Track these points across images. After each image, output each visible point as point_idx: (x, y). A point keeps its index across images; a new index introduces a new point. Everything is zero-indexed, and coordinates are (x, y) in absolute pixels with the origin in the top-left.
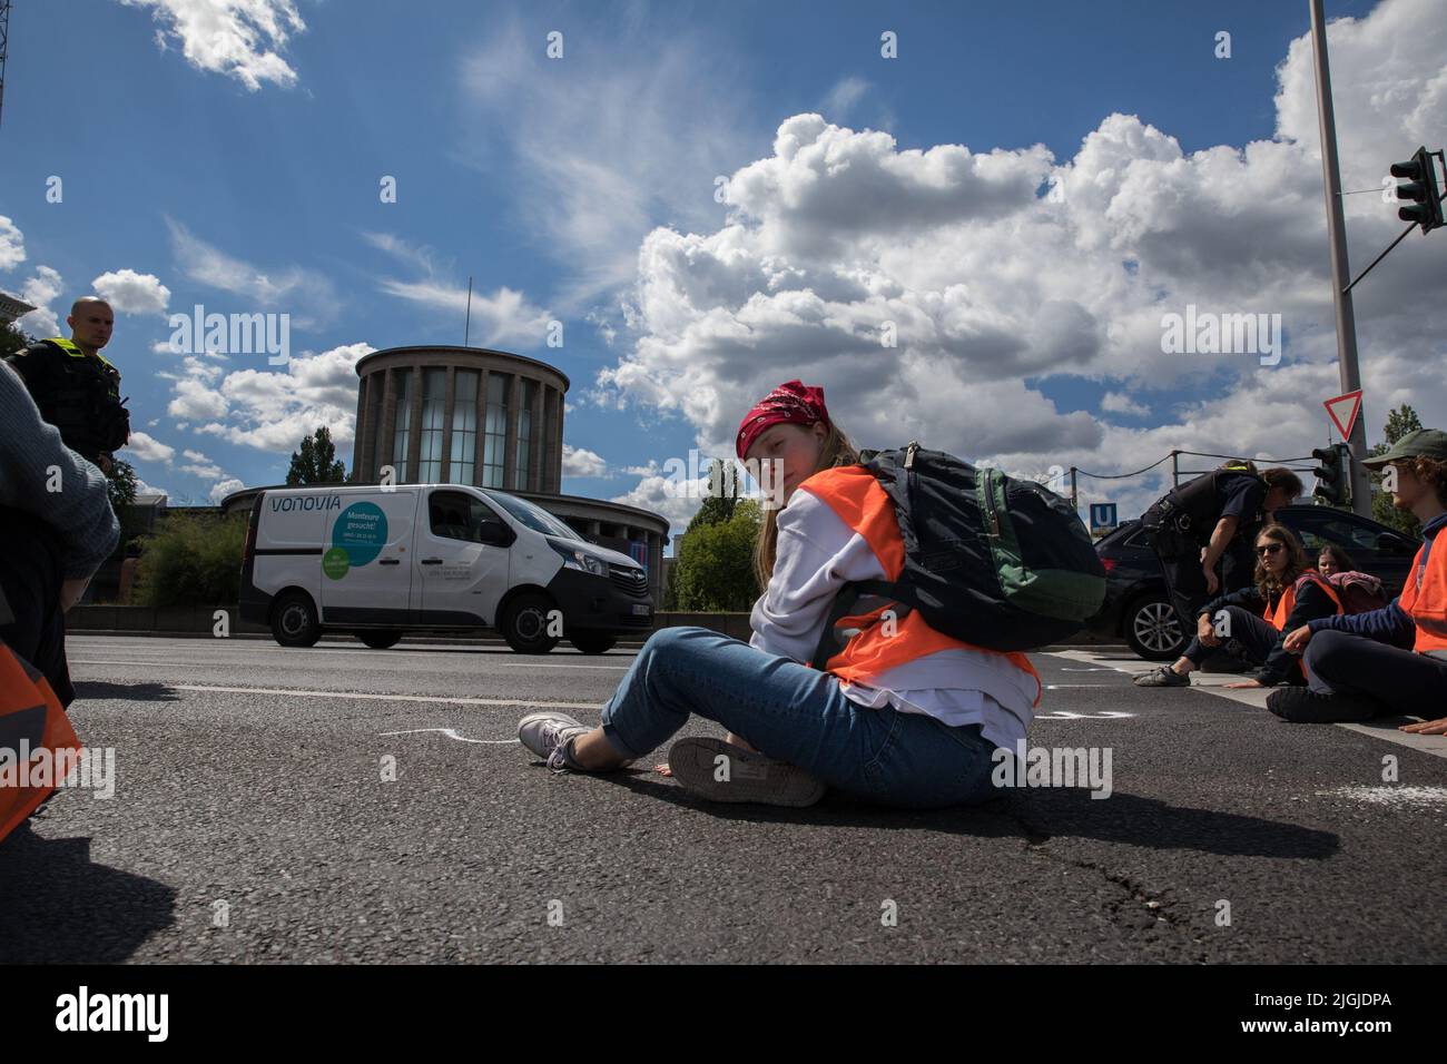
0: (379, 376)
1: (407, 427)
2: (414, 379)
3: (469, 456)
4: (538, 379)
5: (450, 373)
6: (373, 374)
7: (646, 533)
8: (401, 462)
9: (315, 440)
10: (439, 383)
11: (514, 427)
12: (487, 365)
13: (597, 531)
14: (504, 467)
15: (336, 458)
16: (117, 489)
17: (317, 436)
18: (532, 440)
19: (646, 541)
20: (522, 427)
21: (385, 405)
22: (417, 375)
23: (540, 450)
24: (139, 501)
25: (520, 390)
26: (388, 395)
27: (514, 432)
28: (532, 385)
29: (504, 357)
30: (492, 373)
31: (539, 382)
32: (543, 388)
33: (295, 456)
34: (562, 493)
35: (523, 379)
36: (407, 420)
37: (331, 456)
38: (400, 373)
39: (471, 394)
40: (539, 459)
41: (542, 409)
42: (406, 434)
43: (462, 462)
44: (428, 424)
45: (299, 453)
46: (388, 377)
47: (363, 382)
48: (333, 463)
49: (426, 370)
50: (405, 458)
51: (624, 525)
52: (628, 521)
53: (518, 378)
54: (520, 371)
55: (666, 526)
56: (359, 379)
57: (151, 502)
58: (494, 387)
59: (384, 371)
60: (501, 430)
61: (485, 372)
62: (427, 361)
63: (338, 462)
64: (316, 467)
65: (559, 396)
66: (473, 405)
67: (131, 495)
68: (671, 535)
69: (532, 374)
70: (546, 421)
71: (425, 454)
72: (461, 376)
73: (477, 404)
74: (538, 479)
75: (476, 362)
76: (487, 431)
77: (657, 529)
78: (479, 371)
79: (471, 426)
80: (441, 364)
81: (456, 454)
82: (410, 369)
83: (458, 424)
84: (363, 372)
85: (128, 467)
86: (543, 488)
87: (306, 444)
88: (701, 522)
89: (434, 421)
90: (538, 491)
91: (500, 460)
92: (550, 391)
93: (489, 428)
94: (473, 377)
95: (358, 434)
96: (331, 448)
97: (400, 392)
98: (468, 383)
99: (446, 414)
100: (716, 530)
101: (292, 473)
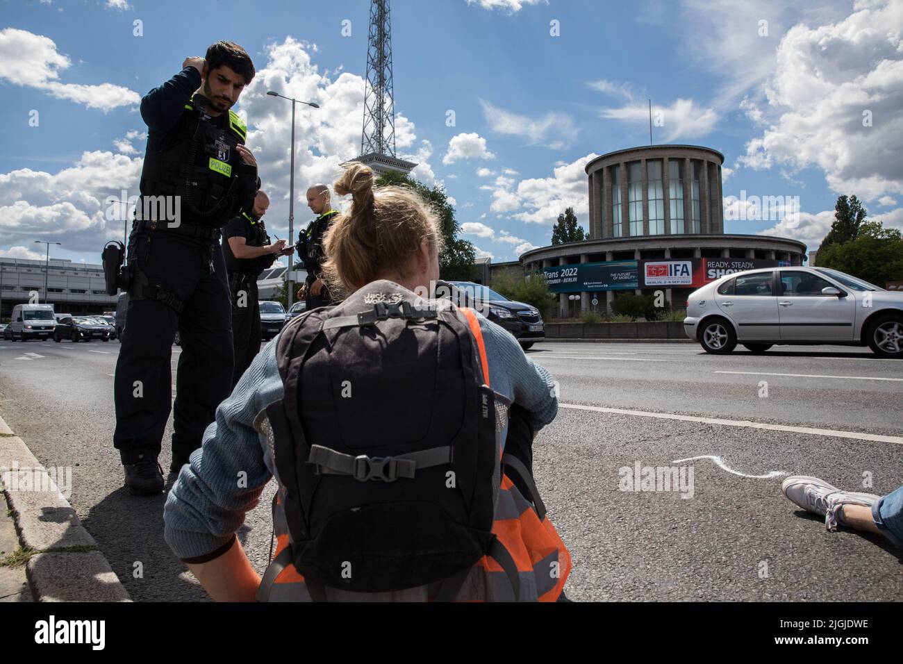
0: (599, 172)
1: (620, 202)
2: (621, 171)
3: (661, 215)
4: (702, 159)
5: (643, 164)
6: (596, 172)
7: (789, 254)
8: (618, 224)
9: (565, 216)
10: (637, 171)
11: (688, 193)
12: (666, 155)
13: (752, 256)
14: (684, 219)
15: (578, 225)
16: (466, 257)
17: (566, 213)
18: (701, 200)
19: (789, 259)
20: (694, 192)
21: (605, 190)
22: (622, 168)
23: (707, 206)
24: (477, 262)
25: (690, 168)
26: (606, 183)
27: (689, 196)
28: (698, 163)
29: (677, 148)
30: (670, 159)
31: (703, 161)
32: (706, 164)
33: (555, 227)
34: (725, 233)
35: (692, 160)
36: (619, 197)
37: (575, 224)
38: (612, 169)
39: (658, 174)
40: (708, 211)
41: (706, 178)
42: (620, 207)
43: (656, 220)
44: (632, 198)
45: (557, 224)
46: (605, 172)
47: (590, 177)
48: (577, 228)
49: (628, 164)
50: (620, 221)
51: (773, 250)
52: (774, 247)
53: (688, 160)
54: (688, 155)
55: (803, 248)
56: (588, 176)
57: (483, 262)
58: (673, 168)
59: (602, 169)
60: (680, 195)
61: (666, 160)
62: (628, 158)
63: (580, 227)
64: (568, 232)
65: (717, 167)
66: (660, 182)
67: (473, 259)
68: (807, 254)
69: (697, 156)
70: (710, 186)
71: (632, 217)
72: (650, 164)
73: (662, 182)
74: (708, 225)
75: (659, 154)
76: (671, 198)
77: (798, 251)
78: (661, 160)
79: (660, 195)
80: (637, 159)
81: (652, 215)
82: (618, 165)
83: (651, 195)
84: (590, 171)
85: (470, 244)
86: (712, 231)
87: (560, 219)
88: (831, 242)
89: (636, 195)
90: (708, 232)
91: (681, 215)
92: (711, 165)
93: (672, 195)
94: (658, 164)
95: (591, 209)
96: (575, 220)
97: (613, 180)
98: (656, 168)
99: (643, 190)
100: (845, 246)
101: (554, 237)
